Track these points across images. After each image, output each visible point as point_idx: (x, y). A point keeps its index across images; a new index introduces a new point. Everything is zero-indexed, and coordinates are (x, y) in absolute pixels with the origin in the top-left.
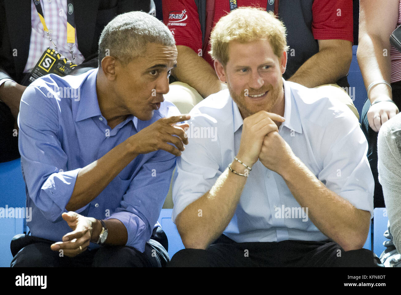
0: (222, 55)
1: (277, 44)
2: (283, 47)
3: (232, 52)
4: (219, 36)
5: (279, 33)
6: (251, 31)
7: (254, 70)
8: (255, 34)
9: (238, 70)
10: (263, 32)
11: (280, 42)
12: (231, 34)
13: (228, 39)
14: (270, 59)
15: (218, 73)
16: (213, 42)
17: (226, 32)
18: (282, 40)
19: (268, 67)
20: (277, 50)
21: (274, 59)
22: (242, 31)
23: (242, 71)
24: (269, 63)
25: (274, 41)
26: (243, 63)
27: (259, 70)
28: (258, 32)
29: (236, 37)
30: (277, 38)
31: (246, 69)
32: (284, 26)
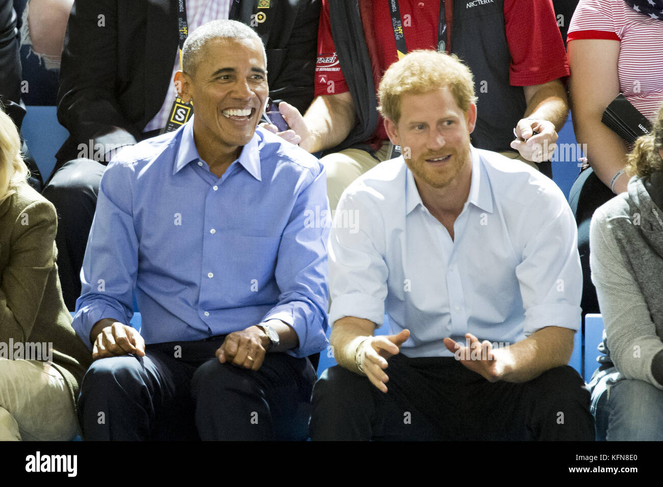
0: (393, 110)
1: (461, 94)
2: (470, 98)
3: (405, 107)
4: (388, 87)
5: (463, 81)
6: (427, 78)
7: (433, 126)
8: (432, 82)
9: (413, 128)
10: (442, 79)
11: (465, 91)
12: (402, 83)
13: (399, 89)
14: (452, 112)
15: (390, 134)
16: (381, 94)
17: (397, 82)
18: (468, 89)
19: (450, 122)
20: (461, 102)
21: (458, 113)
22: (415, 79)
23: (417, 128)
24: (451, 117)
25: (457, 90)
26: (418, 118)
27: (439, 127)
28: (435, 79)
29: (408, 86)
30: (461, 86)
31: (423, 126)
32: (470, 72)
